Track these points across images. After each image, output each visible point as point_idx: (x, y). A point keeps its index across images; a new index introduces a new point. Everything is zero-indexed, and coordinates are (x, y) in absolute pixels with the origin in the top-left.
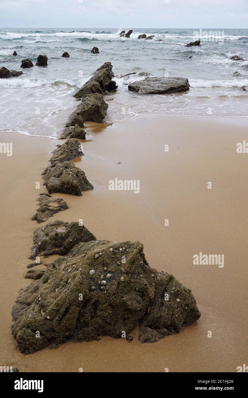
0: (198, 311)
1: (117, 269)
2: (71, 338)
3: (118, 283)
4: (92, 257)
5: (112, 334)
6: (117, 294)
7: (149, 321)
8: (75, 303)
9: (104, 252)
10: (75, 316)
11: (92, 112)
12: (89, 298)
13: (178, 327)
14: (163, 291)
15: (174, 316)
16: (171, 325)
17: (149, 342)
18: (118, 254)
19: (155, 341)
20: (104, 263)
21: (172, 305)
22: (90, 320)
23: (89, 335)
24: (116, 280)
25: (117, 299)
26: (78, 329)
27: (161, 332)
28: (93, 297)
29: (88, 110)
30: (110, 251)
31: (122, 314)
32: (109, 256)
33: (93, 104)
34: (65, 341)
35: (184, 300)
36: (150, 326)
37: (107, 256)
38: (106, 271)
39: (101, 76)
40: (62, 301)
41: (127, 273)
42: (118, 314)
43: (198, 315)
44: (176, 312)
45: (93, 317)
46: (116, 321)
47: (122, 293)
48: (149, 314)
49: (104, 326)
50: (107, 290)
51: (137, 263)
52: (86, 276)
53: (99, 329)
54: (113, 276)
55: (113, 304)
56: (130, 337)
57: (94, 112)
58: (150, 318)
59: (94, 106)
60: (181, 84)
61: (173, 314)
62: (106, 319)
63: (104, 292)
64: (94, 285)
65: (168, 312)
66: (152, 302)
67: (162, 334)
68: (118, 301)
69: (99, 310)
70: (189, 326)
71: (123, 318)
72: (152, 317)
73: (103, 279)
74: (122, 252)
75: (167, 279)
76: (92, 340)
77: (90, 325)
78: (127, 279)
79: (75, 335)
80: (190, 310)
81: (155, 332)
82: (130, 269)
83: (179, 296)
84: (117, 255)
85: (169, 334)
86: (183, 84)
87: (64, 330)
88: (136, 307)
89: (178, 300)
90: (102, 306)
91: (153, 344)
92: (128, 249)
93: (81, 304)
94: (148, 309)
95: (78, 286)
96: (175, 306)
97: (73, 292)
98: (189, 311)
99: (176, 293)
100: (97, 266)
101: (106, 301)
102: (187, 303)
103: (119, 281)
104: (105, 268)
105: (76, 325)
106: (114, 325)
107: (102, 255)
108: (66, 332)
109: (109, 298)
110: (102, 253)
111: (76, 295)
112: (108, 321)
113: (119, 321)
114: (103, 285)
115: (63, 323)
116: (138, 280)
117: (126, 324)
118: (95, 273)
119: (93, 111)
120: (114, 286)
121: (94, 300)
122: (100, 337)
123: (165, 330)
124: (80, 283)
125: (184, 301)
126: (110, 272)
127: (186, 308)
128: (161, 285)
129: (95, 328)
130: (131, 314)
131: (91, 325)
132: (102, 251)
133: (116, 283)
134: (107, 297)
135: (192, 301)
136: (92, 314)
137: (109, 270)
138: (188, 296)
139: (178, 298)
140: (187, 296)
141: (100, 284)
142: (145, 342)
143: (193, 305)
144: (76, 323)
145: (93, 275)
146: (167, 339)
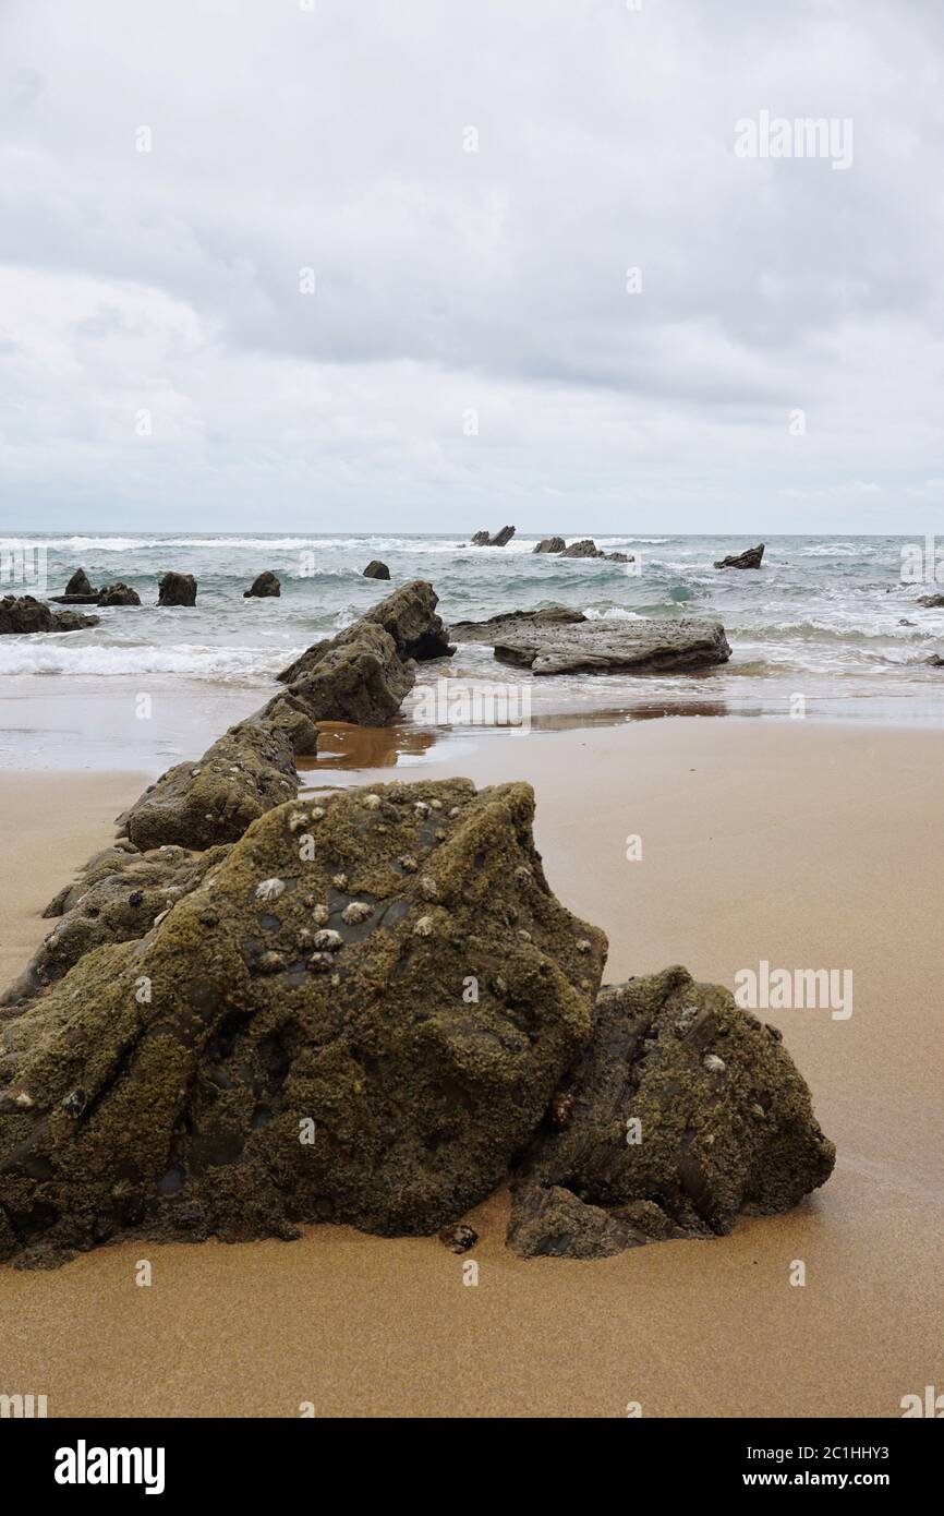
0: (818, 1134)
1: (398, 885)
2: (141, 1220)
3: (403, 948)
4: (274, 825)
5: (365, 1212)
6: (393, 996)
7: (567, 1158)
8: (171, 1019)
9: (334, 807)
10: (166, 1092)
11: (349, 685)
12: (248, 1004)
13: (718, 1204)
14: (634, 1036)
15: (698, 1142)
16: (682, 1189)
17: (563, 1252)
18: (406, 823)
19: (594, 1251)
20: (334, 857)
21: (685, 1081)
22: (249, 1126)
23: (241, 1202)
24: (391, 929)
25: (394, 1026)
26: (183, 1171)
27: (628, 1217)
28: (266, 1001)
29: (332, 677)
30: (364, 807)
31: (420, 1109)
32: (360, 826)
33: (354, 655)
34: (109, 1235)
35: (748, 1066)
36: (572, 1185)
37: (350, 824)
38: (342, 890)
39: (391, 606)
40: (104, 1013)
41: (448, 902)
42: (399, 1105)
43: (819, 1152)
44: (706, 1119)
45: (261, 1111)
46: (391, 1142)
47: (422, 996)
48: (566, 1127)
49: (324, 1166)
50: (344, 975)
51: (499, 863)
52: (239, 903)
53: (296, 1182)
54: (378, 914)
55: (371, 1052)
56: (465, 1227)
57: (358, 685)
58: (569, 1145)
59: (359, 661)
60: (698, 639)
61: (689, 1129)
62: (336, 1127)
63: (327, 980)
64: (275, 949)
65: (662, 1116)
66: (582, 1080)
67: (636, 1224)
68: (399, 1032)
69: (300, 1074)
70: (778, 1215)
71: (424, 1134)
72: (580, 1138)
73: (323, 925)
74: (425, 815)
75: (656, 987)
76: (257, 1234)
77: (246, 1151)
78: (450, 927)
79: (165, 1200)
80: (779, 1125)
81: (597, 1214)
82: (467, 885)
83: (720, 1043)
84: (402, 828)
85: (670, 1234)
86: (703, 639)
87: (105, 1170)
88: (495, 1064)
89: (715, 1062)
90: (317, 1053)
91: (585, 1262)
92: (456, 806)
93: (201, 1029)
94: (562, 1100)
95: (191, 934)
96: (702, 1090)
97: (162, 961)
98: (774, 1129)
99: (701, 1028)
100: (295, 866)
101: (337, 1026)
102: (761, 1087)
103: (405, 935)
104: (340, 879)
105: (173, 1148)
106: (379, 1163)
107: (326, 816)
108: (116, 1182)
109: (350, 1012)
110: (325, 808)
111: (176, 976)
112: (343, 1134)
113: (404, 1141)
114: (324, 947)
115: (98, 1130)
116: (506, 947)
117: (441, 1160)
118: (282, 894)
119: (354, 682)
120: (383, 955)
121: (271, 1020)
122: (300, 1227)
123: (650, 1206)
124: (201, 922)
125: (746, 1074)
126: (360, 895)
127: (759, 1109)
128: (628, 1012)
129: (274, 1170)
130: (471, 1107)
131: (253, 1152)
132: (326, 803)
133: (395, 944)
134: (342, 1005)
135: (789, 1082)
136: (257, 1094)
137: (357, 886)
138: (769, 1052)
139: (714, 1053)
140: (761, 1049)
141: (308, 943)
142: (541, 1251)
143: (793, 1098)
144: (174, 1139)
145: (274, 901)
146: (658, 1250)
